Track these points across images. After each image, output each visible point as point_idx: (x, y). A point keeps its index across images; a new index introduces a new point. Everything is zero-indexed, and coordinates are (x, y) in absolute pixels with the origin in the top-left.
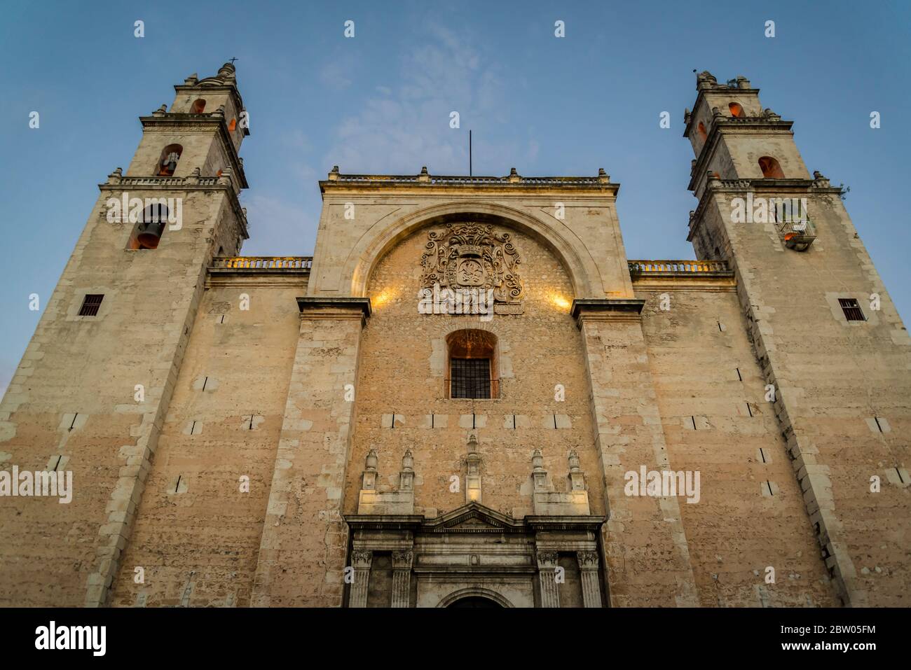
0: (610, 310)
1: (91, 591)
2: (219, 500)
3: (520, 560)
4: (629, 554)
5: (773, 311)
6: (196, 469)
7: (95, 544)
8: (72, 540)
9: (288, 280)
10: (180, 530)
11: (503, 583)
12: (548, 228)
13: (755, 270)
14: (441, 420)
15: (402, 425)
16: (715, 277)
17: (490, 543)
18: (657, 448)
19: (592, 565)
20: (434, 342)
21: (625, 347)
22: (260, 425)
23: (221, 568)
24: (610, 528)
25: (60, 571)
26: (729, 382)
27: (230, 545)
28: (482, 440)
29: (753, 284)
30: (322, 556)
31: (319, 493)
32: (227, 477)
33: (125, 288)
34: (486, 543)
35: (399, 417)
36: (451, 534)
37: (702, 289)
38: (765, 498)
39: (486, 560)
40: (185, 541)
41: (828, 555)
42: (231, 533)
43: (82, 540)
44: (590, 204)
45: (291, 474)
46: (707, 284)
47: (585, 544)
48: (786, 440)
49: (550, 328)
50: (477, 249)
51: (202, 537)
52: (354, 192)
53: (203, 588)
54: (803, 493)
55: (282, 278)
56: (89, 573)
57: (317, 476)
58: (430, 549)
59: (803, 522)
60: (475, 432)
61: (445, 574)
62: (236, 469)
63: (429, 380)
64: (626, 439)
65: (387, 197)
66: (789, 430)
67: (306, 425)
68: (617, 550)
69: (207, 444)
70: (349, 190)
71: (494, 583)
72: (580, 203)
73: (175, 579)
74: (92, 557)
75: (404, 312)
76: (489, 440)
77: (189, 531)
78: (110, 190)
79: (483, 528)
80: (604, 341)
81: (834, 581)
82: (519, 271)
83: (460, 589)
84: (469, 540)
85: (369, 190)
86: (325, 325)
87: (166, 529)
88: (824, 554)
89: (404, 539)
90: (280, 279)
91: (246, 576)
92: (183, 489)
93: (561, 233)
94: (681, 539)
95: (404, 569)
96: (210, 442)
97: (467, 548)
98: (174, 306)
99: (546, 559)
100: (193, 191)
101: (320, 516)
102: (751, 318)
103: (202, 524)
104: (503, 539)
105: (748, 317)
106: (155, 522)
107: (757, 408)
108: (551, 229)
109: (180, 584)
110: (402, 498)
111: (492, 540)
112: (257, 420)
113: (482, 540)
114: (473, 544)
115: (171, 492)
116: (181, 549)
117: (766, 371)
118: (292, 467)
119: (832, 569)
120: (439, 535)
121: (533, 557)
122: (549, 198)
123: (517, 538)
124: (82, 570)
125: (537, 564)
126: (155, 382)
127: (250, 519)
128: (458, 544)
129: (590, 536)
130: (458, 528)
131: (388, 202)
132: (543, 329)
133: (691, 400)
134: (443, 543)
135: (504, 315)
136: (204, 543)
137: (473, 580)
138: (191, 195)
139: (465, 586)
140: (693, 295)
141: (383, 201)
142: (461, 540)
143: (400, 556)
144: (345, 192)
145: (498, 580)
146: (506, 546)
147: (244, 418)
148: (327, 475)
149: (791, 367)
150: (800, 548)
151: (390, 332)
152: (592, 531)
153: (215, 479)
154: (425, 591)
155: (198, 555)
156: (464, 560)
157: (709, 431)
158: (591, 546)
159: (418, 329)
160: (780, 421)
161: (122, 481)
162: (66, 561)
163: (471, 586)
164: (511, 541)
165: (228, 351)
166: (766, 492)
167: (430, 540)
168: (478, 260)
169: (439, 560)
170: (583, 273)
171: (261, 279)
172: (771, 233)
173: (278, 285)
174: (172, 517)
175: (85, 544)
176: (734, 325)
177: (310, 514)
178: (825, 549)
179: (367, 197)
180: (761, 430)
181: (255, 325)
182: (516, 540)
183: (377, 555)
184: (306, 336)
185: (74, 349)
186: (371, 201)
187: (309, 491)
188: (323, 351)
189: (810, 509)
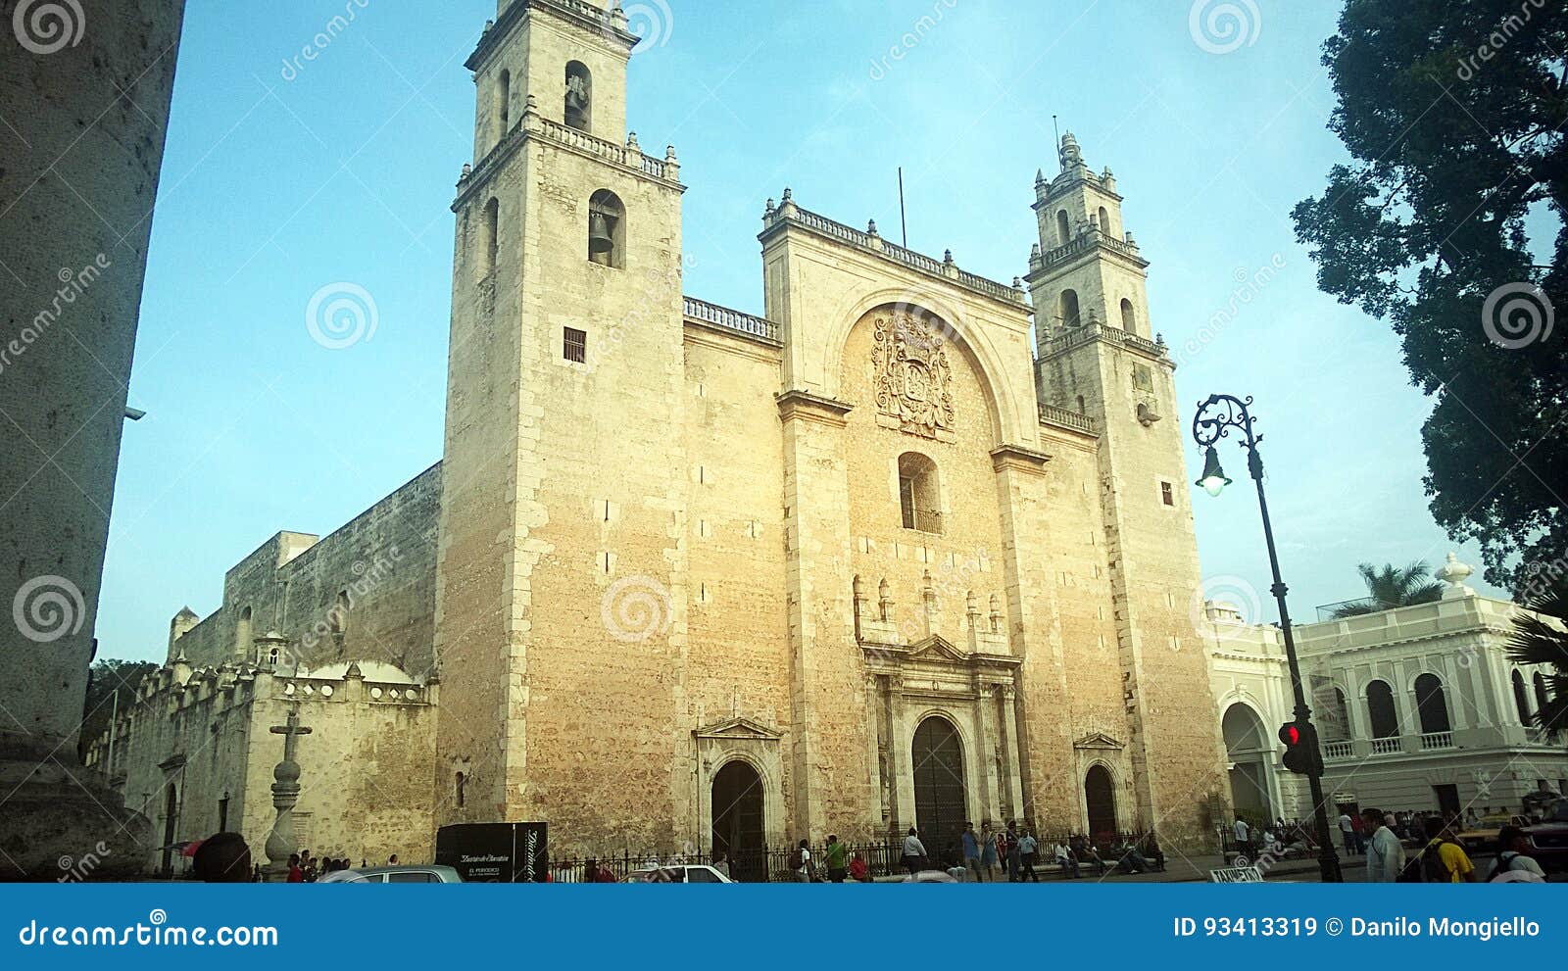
0: (1025, 459)
1: (679, 702)
2: (742, 612)
3: (963, 687)
4: (1037, 690)
5: (1124, 484)
6: (717, 577)
7: (669, 656)
8: (648, 650)
9: (756, 350)
10: (715, 641)
11: (954, 706)
12: (981, 347)
13: (1116, 439)
14: (903, 549)
15: (874, 551)
16: (1085, 436)
17: (945, 672)
18: (1053, 602)
19: (1011, 696)
20: (891, 461)
21: (1035, 501)
22: (761, 533)
23: (758, 681)
24: (1027, 668)
25: (646, 682)
26: (1087, 544)
27: (760, 659)
28: (932, 574)
29: (1115, 453)
30: (849, 678)
31: (838, 618)
32: (742, 587)
33: (608, 327)
34: (941, 671)
35: (871, 543)
36: (919, 662)
37: (1076, 445)
38: (1099, 649)
39: (943, 687)
40: (722, 653)
41: (1131, 697)
42: (757, 648)
43: (656, 651)
44: (1013, 326)
45: (814, 597)
46: (1078, 440)
47: (1007, 679)
48: (1115, 602)
49: (974, 464)
50: (921, 356)
51: (736, 650)
52: (816, 242)
53: (747, 701)
54: (1120, 647)
55: (749, 345)
56: (672, 685)
57: (834, 601)
58: (910, 674)
59: (1118, 670)
60: (927, 567)
61: (919, 696)
62: (750, 582)
63: (889, 505)
64: (1035, 592)
65: (847, 261)
66: (1123, 596)
67: (817, 546)
68: (1030, 686)
69: (719, 549)
70: (812, 237)
71: (949, 706)
72: (1005, 322)
73: (722, 691)
74: (670, 670)
75: (864, 420)
76: (938, 577)
77: (722, 643)
78: (540, 142)
79: (939, 658)
80: (1022, 492)
81: (1130, 716)
82: (951, 389)
83: (927, 710)
84: (931, 668)
85: (830, 244)
86: (816, 429)
87: (703, 640)
88: (1127, 696)
89: (896, 666)
90: (748, 347)
91: (778, 690)
92: (708, 598)
93: (991, 356)
94: (1063, 680)
95: (897, 692)
96: (722, 547)
97: (929, 675)
98: (668, 370)
99: (985, 690)
100: (645, 181)
101: (843, 641)
102: (1108, 487)
103: (733, 637)
104: (952, 669)
105: (1105, 483)
106: (692, 631)
107: (1100, 571)
108: (983, 349)
109: (728, 696)
110: (890, 627)
111: (945, 670)
112: (758, 528)
113: (939, 669)
114: (935, 672)
115: (699, 600)
116: (720, 661)
117: (1111, 540)
118: (813, 590)
119: (1133, 708)
120: (911, 662)
121: (975, 686)
122: (982, 308)
123: (960, 668)
124: (664, 680)
125: (979, 693)
126: (674, 472)
127: (771, 635)
128: (924, 671)
129: (1010, 672)
130: (922, 657)
131: (850, 268)
132: (970, 464)
133: (1064, 557)
134: (914, 670)
135: (942, 442)
136: (738, 656)
137: (936, 703)
138: (645, 187)
139: (932, 707)
140: (1070, 450)
141: (842, 265)
142: (925, 668)
143: (894, 681)
144: (807, 239)
145: (951, 703)
146: (954, 676)
147: (746, 523)
148: (841, 601)
149: (1130, 542)
150: (1116, 691)
151: (854, 442)
152: (1012, 669)
153: (734, 590)
154: (907, 710)
155: (737, 668)
156: (928, 685)
157: (1073, 588)
158: (1011, 680)
159: (878, 443)
160: (1114, 586)
161: (675, 589)
162: (648, 672)
163: (935, 707)
164: (957, 671)
165: (716, 436)
166: (1100, 644)
167: (906, 666)
168: (920, 368)
169: (913, 684)
170: (1006, 410)
171: (729, 342)
172: (1129, 400)
173: (749, 355)
174: (706, 628)
175: (658, 656)
176: (1093, 488)
177: (834, 638)
178: (1130, 693)
179: (831, 255)
180: (1102, 592)
181: (734, 406)
182: (962, 671)
183: (879, 677)
184: (801, 438)
185: (577, 410)
186: (832, 262)
187: (830, 615)
188: (818, 461)
189: (1126, 661)
